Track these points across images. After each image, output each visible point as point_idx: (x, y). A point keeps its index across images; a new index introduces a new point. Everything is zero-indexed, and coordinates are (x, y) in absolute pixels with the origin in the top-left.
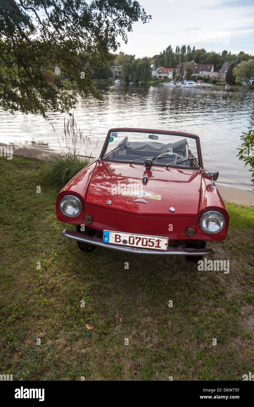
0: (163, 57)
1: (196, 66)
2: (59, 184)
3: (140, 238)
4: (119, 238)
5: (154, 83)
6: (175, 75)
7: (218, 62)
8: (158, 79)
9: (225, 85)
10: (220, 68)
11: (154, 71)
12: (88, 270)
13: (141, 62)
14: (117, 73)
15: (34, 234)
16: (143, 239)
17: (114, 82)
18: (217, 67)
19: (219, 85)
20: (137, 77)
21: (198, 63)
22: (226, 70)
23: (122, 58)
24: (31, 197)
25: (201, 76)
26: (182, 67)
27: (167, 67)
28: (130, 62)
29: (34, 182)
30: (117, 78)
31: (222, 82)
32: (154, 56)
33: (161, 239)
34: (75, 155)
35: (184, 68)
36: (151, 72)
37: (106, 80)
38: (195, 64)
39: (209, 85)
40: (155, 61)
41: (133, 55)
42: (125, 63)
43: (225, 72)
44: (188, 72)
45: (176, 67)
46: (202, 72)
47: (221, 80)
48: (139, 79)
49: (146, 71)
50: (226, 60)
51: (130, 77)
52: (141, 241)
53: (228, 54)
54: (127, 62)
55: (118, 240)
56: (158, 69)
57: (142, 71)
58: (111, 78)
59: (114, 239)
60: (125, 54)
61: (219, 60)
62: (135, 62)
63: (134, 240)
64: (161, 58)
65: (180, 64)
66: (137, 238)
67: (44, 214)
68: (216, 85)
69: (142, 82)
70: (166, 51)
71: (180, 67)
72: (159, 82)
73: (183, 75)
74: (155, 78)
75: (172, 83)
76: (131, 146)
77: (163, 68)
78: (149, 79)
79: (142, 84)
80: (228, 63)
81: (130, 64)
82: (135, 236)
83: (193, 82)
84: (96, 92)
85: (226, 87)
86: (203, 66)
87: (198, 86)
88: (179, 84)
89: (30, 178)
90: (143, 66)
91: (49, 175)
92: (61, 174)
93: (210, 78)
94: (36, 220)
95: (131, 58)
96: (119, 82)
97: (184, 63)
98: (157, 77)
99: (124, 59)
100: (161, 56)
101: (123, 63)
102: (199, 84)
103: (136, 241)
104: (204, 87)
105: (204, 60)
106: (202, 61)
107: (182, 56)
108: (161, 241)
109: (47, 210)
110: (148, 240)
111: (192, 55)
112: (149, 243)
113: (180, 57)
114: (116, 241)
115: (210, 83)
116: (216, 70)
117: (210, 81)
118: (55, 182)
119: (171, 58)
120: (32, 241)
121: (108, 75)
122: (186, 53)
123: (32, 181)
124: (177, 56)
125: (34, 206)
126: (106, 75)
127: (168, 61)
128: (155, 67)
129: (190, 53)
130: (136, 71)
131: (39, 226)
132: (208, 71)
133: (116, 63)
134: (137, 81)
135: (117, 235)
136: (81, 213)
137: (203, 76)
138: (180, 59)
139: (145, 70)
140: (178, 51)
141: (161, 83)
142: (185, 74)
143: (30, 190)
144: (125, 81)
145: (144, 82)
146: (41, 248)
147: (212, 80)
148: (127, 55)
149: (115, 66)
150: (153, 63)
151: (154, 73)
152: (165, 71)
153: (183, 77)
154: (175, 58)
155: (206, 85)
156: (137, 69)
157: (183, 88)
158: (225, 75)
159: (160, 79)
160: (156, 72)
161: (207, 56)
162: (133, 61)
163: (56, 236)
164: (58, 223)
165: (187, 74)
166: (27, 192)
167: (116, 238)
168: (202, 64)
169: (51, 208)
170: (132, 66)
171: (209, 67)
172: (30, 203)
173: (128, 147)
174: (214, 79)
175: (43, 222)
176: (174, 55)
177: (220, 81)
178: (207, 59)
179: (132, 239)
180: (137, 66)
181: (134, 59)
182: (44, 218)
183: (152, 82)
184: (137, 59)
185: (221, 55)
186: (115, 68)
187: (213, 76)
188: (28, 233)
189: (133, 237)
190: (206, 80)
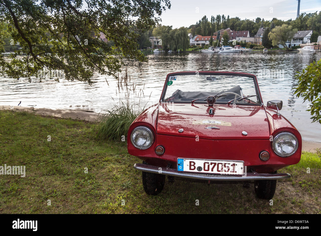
0: (199, 26)
1: (232, 32)
2: (113, 139)
3: (215, 164)
4: (193, 165)
5: (192, 50)
6: (213, 42)
7: (253, 29)
8: (196, 46)
9: (263, 49)
10: (255, 33)
11: (191, 39)
12: (157, 210)
13: (179, 31)
14: (155, 43)
15: (96, 182)
16: (218, 164)
17: (153, 51)
18: (252, 33)
19: (257, 49)
20: (176, 45)
21: (234, 30)
22: (262, 35)
23: (160, 29)
24: (87, 151)
25: (238, 42)
26: (219, 34)
27: (204, 35)
28: (168, 32)
29: (88, 138)
30: (155, 47)
31: (259, 46)
32: (190, 26)
33: (236, 163)
34: (128, 109)
35: (220, 35)
36: (189, 40)
37: (145, 49)
38: (231, 31)
39: (247, 50)
40: (192, 31)
41: (170, 26)
42: (163, 34)
43: (261, 37)
44: (225, 39)
45: (213, 35)
46: (239, 38)
47: (258, 44)
48: (178, 46)
49: (184, 40)
50: (261, 26)
51: (169, 46)
52: (216, 166)
53: (261, 21)
54: (164, 32)
55: (192, 167)
56: (196, 37)
57: (180, 40)
58: (150, 48)
59: (189, 167)
60: (162, 25)
61: (254, 26)
62: (172, 31)
63: (209, 166)
64: (198, 27)
65: (216, 32)
66: (211, 164)
67: (102, 165)
68: (254, 49)
69: (181, 50)
70: (201, 21)
71: (217, 34)
72: (197, 49)
73: (220, 41)
74: (193, 46)
75: (210, 49)
76: (185, 95)
77: (201, 36)
78: (187, 47)
79: (181, 52)
80: (262, 28)
81: (168, 34)
82: (210, 162)
83: (231, 48)
84: (141, 55)
85: (264, 50)
86: (239, 33)
87: (236, 50)
88: (217, 50)
89: (83, 134)
90: (180, 35)
91: (103, 129)
92: (115, 127)
93: (247, 43)
94: (95, 170)
95: (168, 28)
96: (158, 51)
97: (220, 31)
98: (195, 45)
99: (162, 30)
100: (198, 25)
101: (161, 33)
102: (237, 49)
103: (211, 167)
104: (242, 52)
105: (239, 27)
106: (238, 28)
107: (218, 24)
108: (236, 165)
109: (104, 161)
110: (223, 164)
111: (227, 23)
112: (224, 168)
113: (216, 26)
114: (190, 169)
115: (247, 47)
116: (252, 35)
117: (247, 45)
118: (109, 136)
119: (207, 27)
120: (94, 189)
121: (146, 45)
122: (221, 22)
123: (85, 137)
124: (213, 25)
125: (91, 158)
126: (145, 45)
127: (205, 29)
128: (192, 36)
129: (225, 21)
130: (174, 40)
131: (99, 175)
132: (244, 37)
133: (154, 34)
134: (175, 49)
135: (192, 162)
136: (153, 144)
137: (239, 41)
138: (216, 28)
139: (182, 38)
140: (214, 21)
141: (199, 50)
142: (222, 40)
143: (84, 145)
144: (164, 50)
145: (182, 50)
146: (104, 194)
147: (249, 45)
148: (164, 26)
149: (153, 36)
150: (190, 32)
151: (192, 41)
152: (203, 39)
153: (221, 43)
154: (211, 27)
155: (244, 49)
156: (175, 38)
157: (221, 53)
158: (262, 39)
159: (199, 46)
160: (194, 40)
161: (242, 24)
162: (170, 31)
163: (118, 183)
164: (119, 172)
165: (224, 41)
166: (82, 147)
167: (190, 165)
168: (238, 31)
169: (109, 159)
170: (170, 36)
171: (245, 33)
172: (87, 155)
173: (182, 96)
174: (251, 44)
175: (102, 171)
176: (210, 25)
177: (257, 46)
178: (242, 26)
179: (207, 165)
180: (175, 35)
181: (171, 29)
182: (103, 168)
183: (190, 50)
184: (174, 29)
185: (255, 22)
186: (153, 38)
187: (250, 41)
188: (89, 181)
189: (208, 163)
190: (244, 45)
